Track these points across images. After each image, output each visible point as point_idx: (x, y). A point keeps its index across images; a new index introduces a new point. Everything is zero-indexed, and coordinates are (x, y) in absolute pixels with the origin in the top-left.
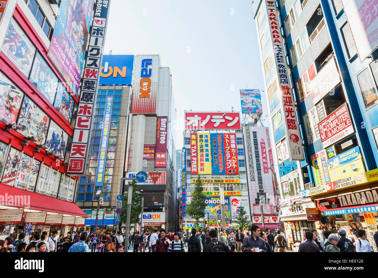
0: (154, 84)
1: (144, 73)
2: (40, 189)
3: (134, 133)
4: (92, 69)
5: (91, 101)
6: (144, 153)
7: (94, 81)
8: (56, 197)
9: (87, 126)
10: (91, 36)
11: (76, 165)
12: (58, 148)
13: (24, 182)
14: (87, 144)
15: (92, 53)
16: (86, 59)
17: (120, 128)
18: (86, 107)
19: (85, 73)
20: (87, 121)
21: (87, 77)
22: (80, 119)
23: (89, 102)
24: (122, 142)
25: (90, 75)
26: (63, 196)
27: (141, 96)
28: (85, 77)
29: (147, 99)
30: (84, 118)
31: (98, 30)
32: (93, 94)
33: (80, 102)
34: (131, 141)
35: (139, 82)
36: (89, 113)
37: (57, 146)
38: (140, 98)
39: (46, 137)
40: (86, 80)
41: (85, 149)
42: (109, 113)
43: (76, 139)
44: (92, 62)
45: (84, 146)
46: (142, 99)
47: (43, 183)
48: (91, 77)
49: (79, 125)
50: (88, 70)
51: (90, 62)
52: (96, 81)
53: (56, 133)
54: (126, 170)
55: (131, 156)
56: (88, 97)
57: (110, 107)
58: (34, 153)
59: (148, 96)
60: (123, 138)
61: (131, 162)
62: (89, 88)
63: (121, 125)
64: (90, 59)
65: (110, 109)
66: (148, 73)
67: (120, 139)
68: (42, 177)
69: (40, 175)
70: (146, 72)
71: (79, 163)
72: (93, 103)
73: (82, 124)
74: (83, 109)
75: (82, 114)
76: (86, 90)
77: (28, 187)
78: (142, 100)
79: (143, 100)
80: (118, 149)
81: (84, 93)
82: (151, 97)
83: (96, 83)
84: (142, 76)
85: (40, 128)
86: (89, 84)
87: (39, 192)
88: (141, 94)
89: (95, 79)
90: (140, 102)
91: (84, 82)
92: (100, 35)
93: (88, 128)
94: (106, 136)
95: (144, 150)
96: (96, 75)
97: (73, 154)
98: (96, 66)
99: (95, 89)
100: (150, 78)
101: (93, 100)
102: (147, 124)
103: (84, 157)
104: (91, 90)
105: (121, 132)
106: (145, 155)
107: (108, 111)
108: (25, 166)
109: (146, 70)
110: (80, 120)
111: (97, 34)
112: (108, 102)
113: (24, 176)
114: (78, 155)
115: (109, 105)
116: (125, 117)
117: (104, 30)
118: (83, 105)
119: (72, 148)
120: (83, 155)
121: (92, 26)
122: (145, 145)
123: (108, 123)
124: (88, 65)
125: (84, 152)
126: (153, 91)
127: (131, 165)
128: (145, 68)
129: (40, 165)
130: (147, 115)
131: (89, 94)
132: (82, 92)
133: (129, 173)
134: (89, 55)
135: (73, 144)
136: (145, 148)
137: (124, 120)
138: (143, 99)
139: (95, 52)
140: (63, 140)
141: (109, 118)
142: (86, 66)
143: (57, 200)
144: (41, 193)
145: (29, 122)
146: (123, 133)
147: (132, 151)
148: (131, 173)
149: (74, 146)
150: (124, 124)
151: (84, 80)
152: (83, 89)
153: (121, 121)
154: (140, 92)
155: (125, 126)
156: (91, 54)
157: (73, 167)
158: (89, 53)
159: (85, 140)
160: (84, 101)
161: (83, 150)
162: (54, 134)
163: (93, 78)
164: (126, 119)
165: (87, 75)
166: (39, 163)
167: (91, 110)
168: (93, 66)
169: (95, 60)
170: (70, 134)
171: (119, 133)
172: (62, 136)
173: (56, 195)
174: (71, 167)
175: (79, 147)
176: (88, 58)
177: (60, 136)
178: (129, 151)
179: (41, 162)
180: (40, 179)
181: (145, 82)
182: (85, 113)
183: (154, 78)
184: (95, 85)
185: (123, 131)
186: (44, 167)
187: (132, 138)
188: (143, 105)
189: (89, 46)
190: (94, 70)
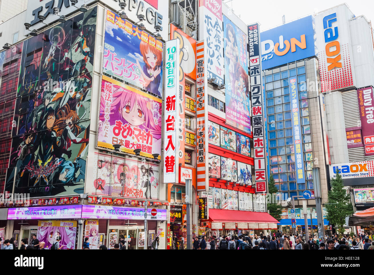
0: (344, 46)
1: (329, 36)
2: (241, 208)
3: (330, 116)
4: (257, 107)
5: (261, 134)
6: (348, 140)
7: (260, 116)
8: (252, 211)
9: (262, 156)
10: (250, 76)
11: (261, 186)
12: (246, 178)
13: (232, 206)
14: (265, 169)
15: (254, 92)
16: (251, 99)
17: (312, 113)
18: (258, 140)
19: (253, 111)
20: (261, 151)
21: (255, 114)
22: (256, 150)
23: (260, 136)
24: (318, 129)
25: (257, 112)
26: (258, 209)
27: (330, 68)
28: (253, 115)
29: (339, 69)
30: (259, 150)
31: (255, 69)
32: (261, 128)
33: (254, 137)
34: (328, 127)
35: (324, 49)
36: (262, 145)
37: (245, 176)
38: (328, 71)
39: (237, 175)
40: (254, 117)
41: (265, 173)
42: (295, 98)
43: (257, 167)
44: (255, 100)
45: (263, 172)
46: (331, 71)
47: (242, 203)
48: (257, 113)
49: (257, 156)
50: (254, 108)
51: (254, 101)
52: (262, 116)
53: (242, 169)
54: (328, 163)
55: (330, 145)
56: (258, 131)
57: (295, 91)
58: (233, 187)
59: (340, 65)
60: (317, 125)
61: (333, 152)
62: (258, 123)
63: (312, 109)
64: (254, 98)
65: (295, 93)
66: (334, 35)
67: (314, 126)
68: (241, 200)
69: (239, 199)
70: (331, 34)
71: (262, 185)
72: (263, 136)
73: (259, 154)
74: (257, 142)
75: (257, 147)
76: (256, 125)
77: (235, 208)
78: (332, 73)
79: (334, 72)
80: (314, 139)
81: (255, 129)
82: (343, 65)
83: (262, 118)
84: (327, 40)
85: (232, 171)
86: (257, 120)
87: (241, 210)
88: (330, 64)
89: (260, 114)
90: (330, 76)
91: (253, 119)
92: (257, 74)
93: (264, 157)
94: (298, 126)
95: (347, 135)
96: (261, 111)
97: (257, 179)
98: (259, 103)
99: (262, 123)
100: (338, 40)
101: (262, 133)
102: (344, 102)
103: (265, 180)
104: (259, 125)
105: (313, 118)
106: (349, 142)
107: (294, 96)
108: (231, 197)
109: (330, 31)
110: (257, 152)
111: (255, 73)
112: (292, 85)
113: (231, 202)
114: (260, 179)
115: (293, 89)
116: (314, 99)
117: (259, 67)
118: (256, 139)
119: (256, 174)
120: (263, 178)
121: (250, 67)
122: (346, 129)
123: (296, 110)
124: (254, 104)
125: (264, 176)
126: (345, 57)
127: (333, 156)
128: (328, 28)
129: (238, 193)
130: (342, 91)
131: (259, 129)
132: (254, 128)
133: (333, 166)
134: (252, 95)
135: (255, 171)
136: (348, 133)
137: (315, 103)
138: (334, 70)
139: (256, 90)
140: (248, 171)
141: (296, 104)
142: (252, 105)
143: (253, 213)
144: (243, 210)
145: (226, 171)
146: (317, 118)
147: (331, 139)
148: (335, 165)
149: (257, 172)
150: (316, 107)
151: (253, 117)
152: (254, 125)
153: (311, 105)
154: (328, 62)
155: (317, 110)
156: (254, 94)
157: (259, 189)
158: (252, 93)
159: (263, 167)
160: (256, 135)
161: (263, 175)
162: (241, 170)
163: (259, 114)
164: (316, 101)
165: (254, 113)
166: (237, 192)
167: (263, 142)
168: (257, 104)
169: (258, 98)
170: (252, 164)
171: (312, 119)
172: (247, 168)
173: (252, 209)
174: (257, 188)
175: (260, 172)
176: (252, 97)
177: (245, 169)
178: (328, 139)
179: (238, 191)
180: (240, 202)
181: (332, 48)
182: (259, 145)
183: (343, 39)
184: (262, 120)
185: (316, 116)
186: (240, 194)
187: (329, 123)
188: (335, 79)
189: (251, 86)
190: (258, 107)
